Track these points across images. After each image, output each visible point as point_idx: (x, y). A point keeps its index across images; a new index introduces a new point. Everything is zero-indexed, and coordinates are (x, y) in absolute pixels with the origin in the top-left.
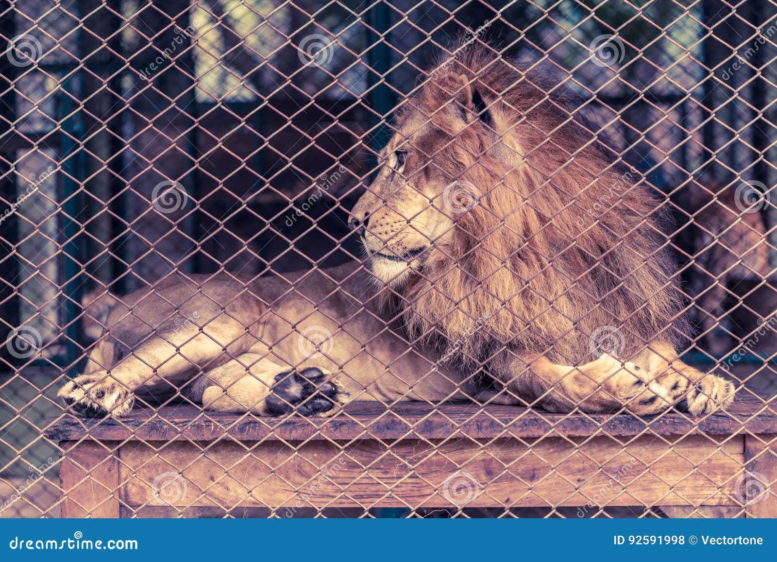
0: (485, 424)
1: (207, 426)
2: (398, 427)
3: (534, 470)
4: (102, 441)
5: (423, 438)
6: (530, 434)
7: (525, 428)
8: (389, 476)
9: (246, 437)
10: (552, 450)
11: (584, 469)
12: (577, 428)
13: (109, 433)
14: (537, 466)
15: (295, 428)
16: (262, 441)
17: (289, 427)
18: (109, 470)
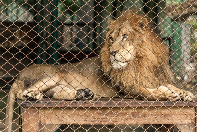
0: (134, 103)
1: (63, 103)
2: (112, 104)
3: (144, 115)
4: (36, 107)
5: (119, 107)
6: (145, 106)
7: (144, 104)
8: (108, 116)
9: (73, 106)
10: (149, 110)
11: (157, 115)
12: (156, 104)
13: (37, 105)
14: (145, 114)
15: (86, 104)
16: (78, 107)
17: (84, 104)
18: (36, 115)
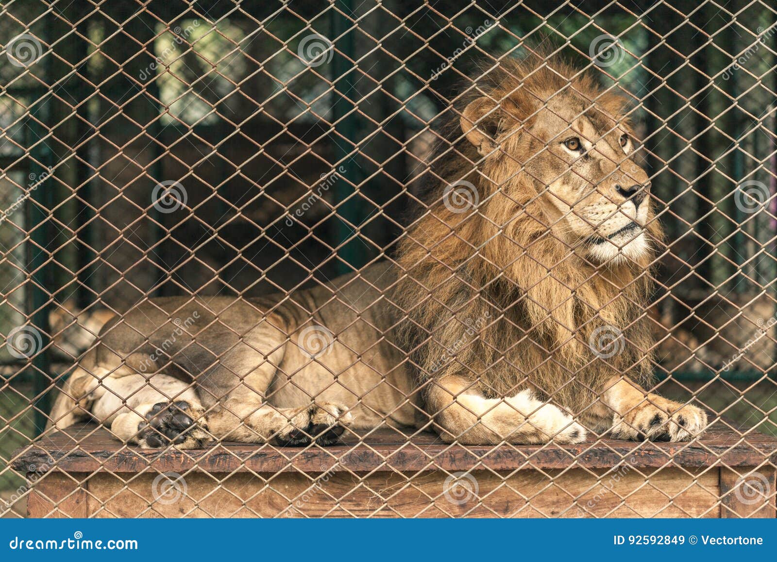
0: (458, 456)
1: (177, 457)
2: (370, 458)
3: (508, 502)
4: (70, 473)
5: (396, 471)
6: (504, 466)
7: (499, 460)
8: (361, 508)
9: (216, 469)
10: (526, 482)
11: (558, 502)
12: (551, 461)
13: (76, 465)
14: (510, 499)
15: (266, 460)
16: (233, 473)
17: (260, 459)
18: (78, 502)
